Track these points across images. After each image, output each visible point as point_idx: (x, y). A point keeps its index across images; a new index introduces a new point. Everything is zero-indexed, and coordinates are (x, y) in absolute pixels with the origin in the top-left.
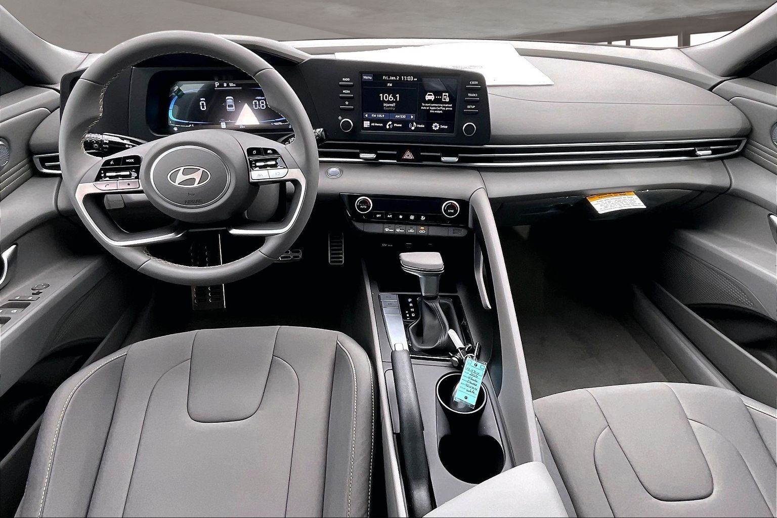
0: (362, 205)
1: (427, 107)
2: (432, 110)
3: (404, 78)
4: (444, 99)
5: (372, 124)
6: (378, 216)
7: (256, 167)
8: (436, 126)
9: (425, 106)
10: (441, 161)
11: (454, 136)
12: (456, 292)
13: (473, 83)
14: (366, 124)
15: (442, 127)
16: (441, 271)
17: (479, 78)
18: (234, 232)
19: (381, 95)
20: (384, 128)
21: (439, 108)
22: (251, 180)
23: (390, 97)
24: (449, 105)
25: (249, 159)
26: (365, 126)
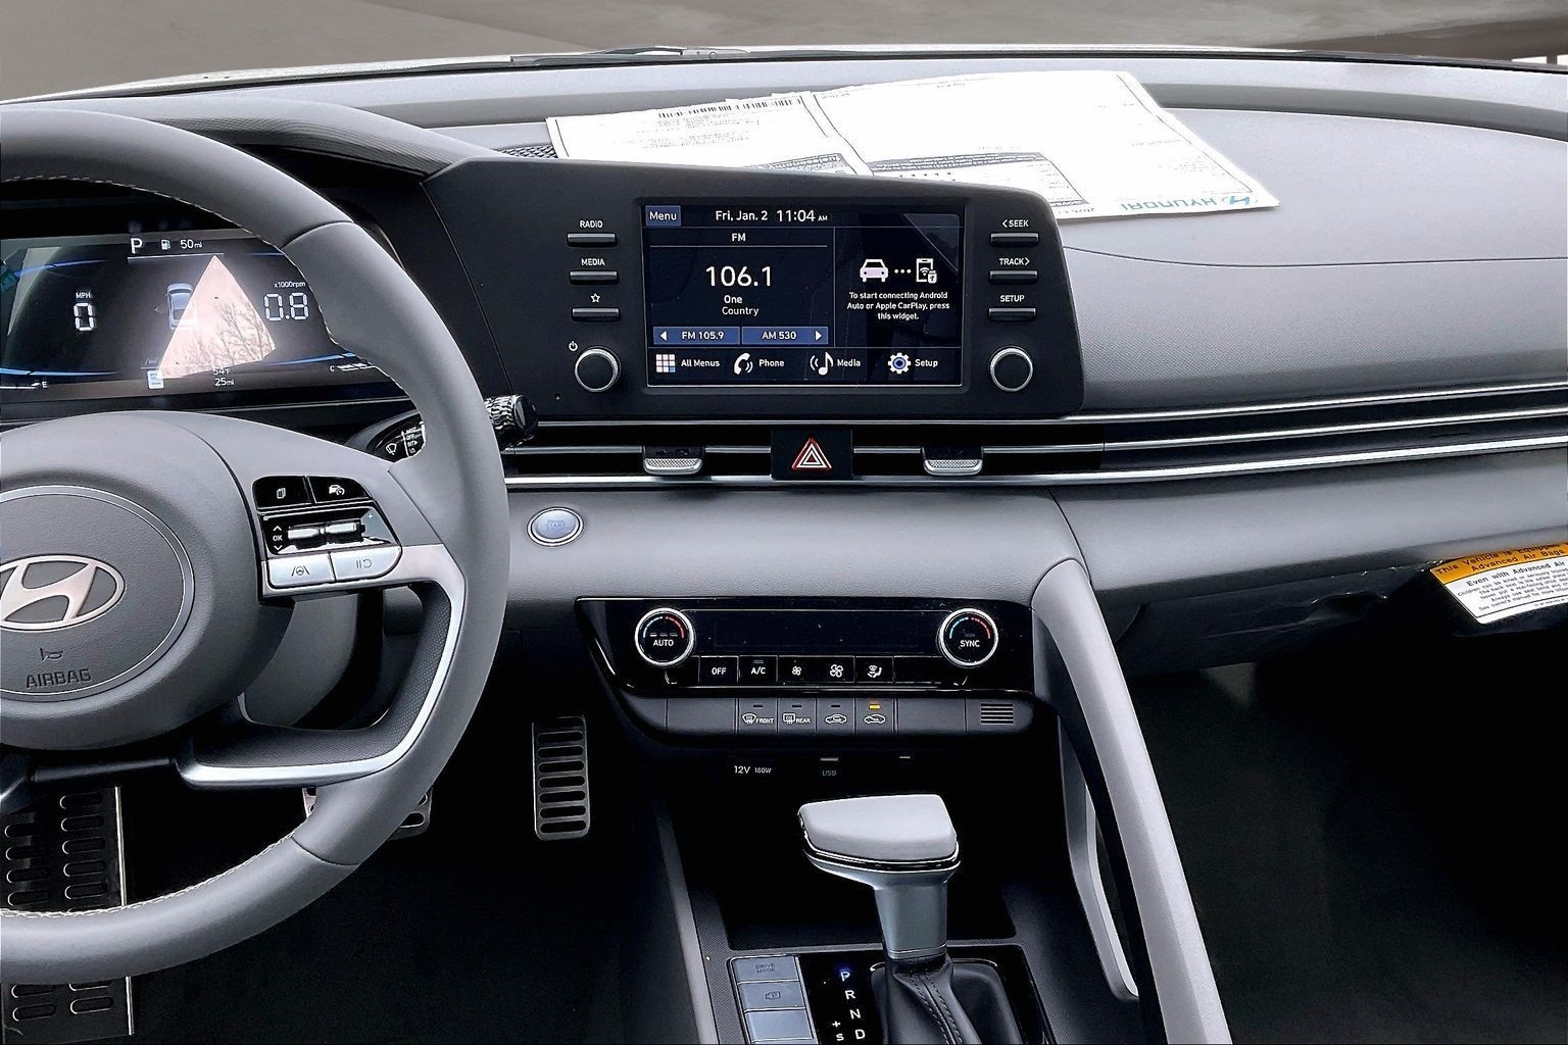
0: (657, 638)
1: (865, 301)
2: (884, 312)
3: (785, 216)
4: (921, 277)
5: (684, 363)
6: (716, 671)
7: (286, 542)
8: (899, 363)
9: (859, 301)
10: (922, 472)
11: (966, 390)
12: (1011, 933)
13: (1013, 223)
14: (665, 363)
15: (919, 363)
16: (951, 864)
17: (1032, 208)
18: (201, 774)
19: (712, 269)
20: (725, 374)
21: (906, 306)
22: (267, 590)
23: (741, 276)
24: (939, 296)
25: (261, 517)
26: (659, 370)
